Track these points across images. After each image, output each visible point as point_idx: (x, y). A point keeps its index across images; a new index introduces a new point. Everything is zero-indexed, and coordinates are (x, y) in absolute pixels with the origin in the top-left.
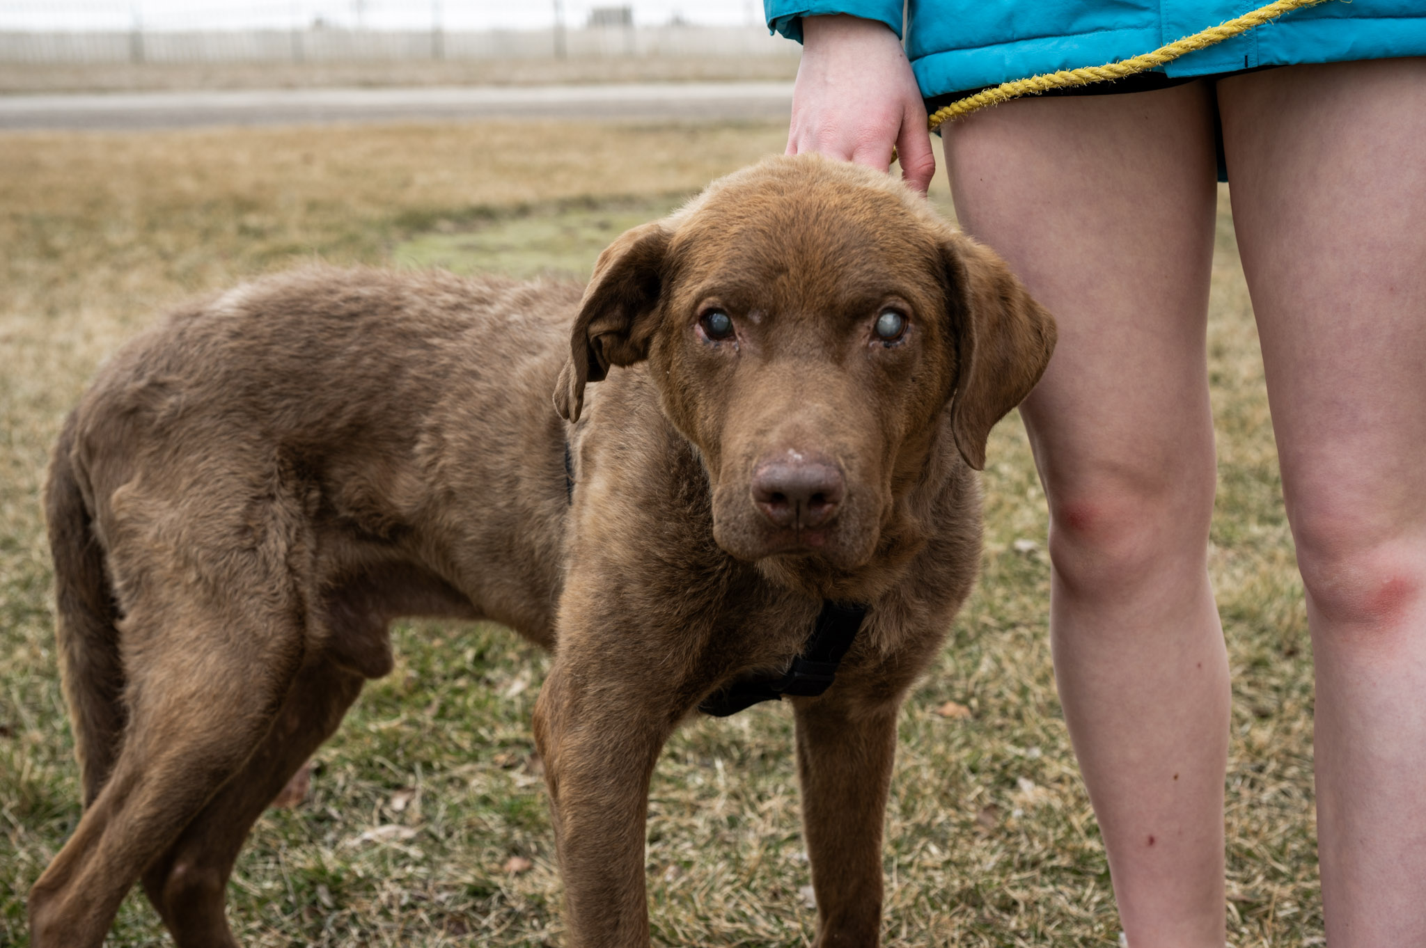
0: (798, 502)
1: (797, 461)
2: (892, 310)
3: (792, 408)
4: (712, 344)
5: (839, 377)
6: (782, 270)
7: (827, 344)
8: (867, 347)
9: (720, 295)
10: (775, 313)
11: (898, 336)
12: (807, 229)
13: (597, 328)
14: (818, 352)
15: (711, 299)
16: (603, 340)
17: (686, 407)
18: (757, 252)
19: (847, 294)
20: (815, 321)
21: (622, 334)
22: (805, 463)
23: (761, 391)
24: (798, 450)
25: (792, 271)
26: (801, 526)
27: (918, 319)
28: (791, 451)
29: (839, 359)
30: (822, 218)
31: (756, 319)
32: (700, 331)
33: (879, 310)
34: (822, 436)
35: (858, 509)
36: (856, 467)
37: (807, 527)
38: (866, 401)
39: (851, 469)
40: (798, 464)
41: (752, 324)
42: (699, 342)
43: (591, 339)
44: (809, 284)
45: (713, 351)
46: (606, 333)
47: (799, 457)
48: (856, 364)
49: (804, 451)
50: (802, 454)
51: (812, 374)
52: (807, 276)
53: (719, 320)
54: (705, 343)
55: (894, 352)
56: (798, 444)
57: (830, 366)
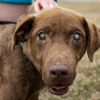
0: (58, 74)
1: (58, 64)
2: (78, 33)
3: (59, 53)
4: (41, 41)
5: (68, 47)
6: (56, 24)
7: (65, 40)
8: (73, 41)
9: (43, 30)
10: (55, 33)
11: (79, 39)
12: (60, 17)
13: (19, 34)
14: (63, 41)
15: (41, 31)
16: (20, 36)
17: (35, 54)
18: (51, 21)
19: (69, 29)
20: (62, 35)
21: (23, 36)
22: (60, 65)
23: (52, 49)
24: (59, 62)
25: (58, 25)
26: (60, 80)
27: (83, 36)
28: (57, 62)
29: (67, 43)
30: (63, 15)
31: (51, 34)
32: (38, 38)
33: (75, 33)
34: (65, 59)
35: (73, 77)
36: (72, 67)
37: (61, 80)
38: (73, 52)
39: (71, 68)
40: (59, 65)
41: (50, 35)
42: (38, 40)
43: (18, 36)
44: (61, 27)
45: (41, 42)
46: (21, 35)
47: (59, 63)
48: (71, 45)
49: (61, 62)
50: (60, 63)
51: (63, 46)
52: (61, 26)
53: (42, 35)
54: (39, 41)
55: (78, 43)
56: (59, 61)
57: (66, 45)
